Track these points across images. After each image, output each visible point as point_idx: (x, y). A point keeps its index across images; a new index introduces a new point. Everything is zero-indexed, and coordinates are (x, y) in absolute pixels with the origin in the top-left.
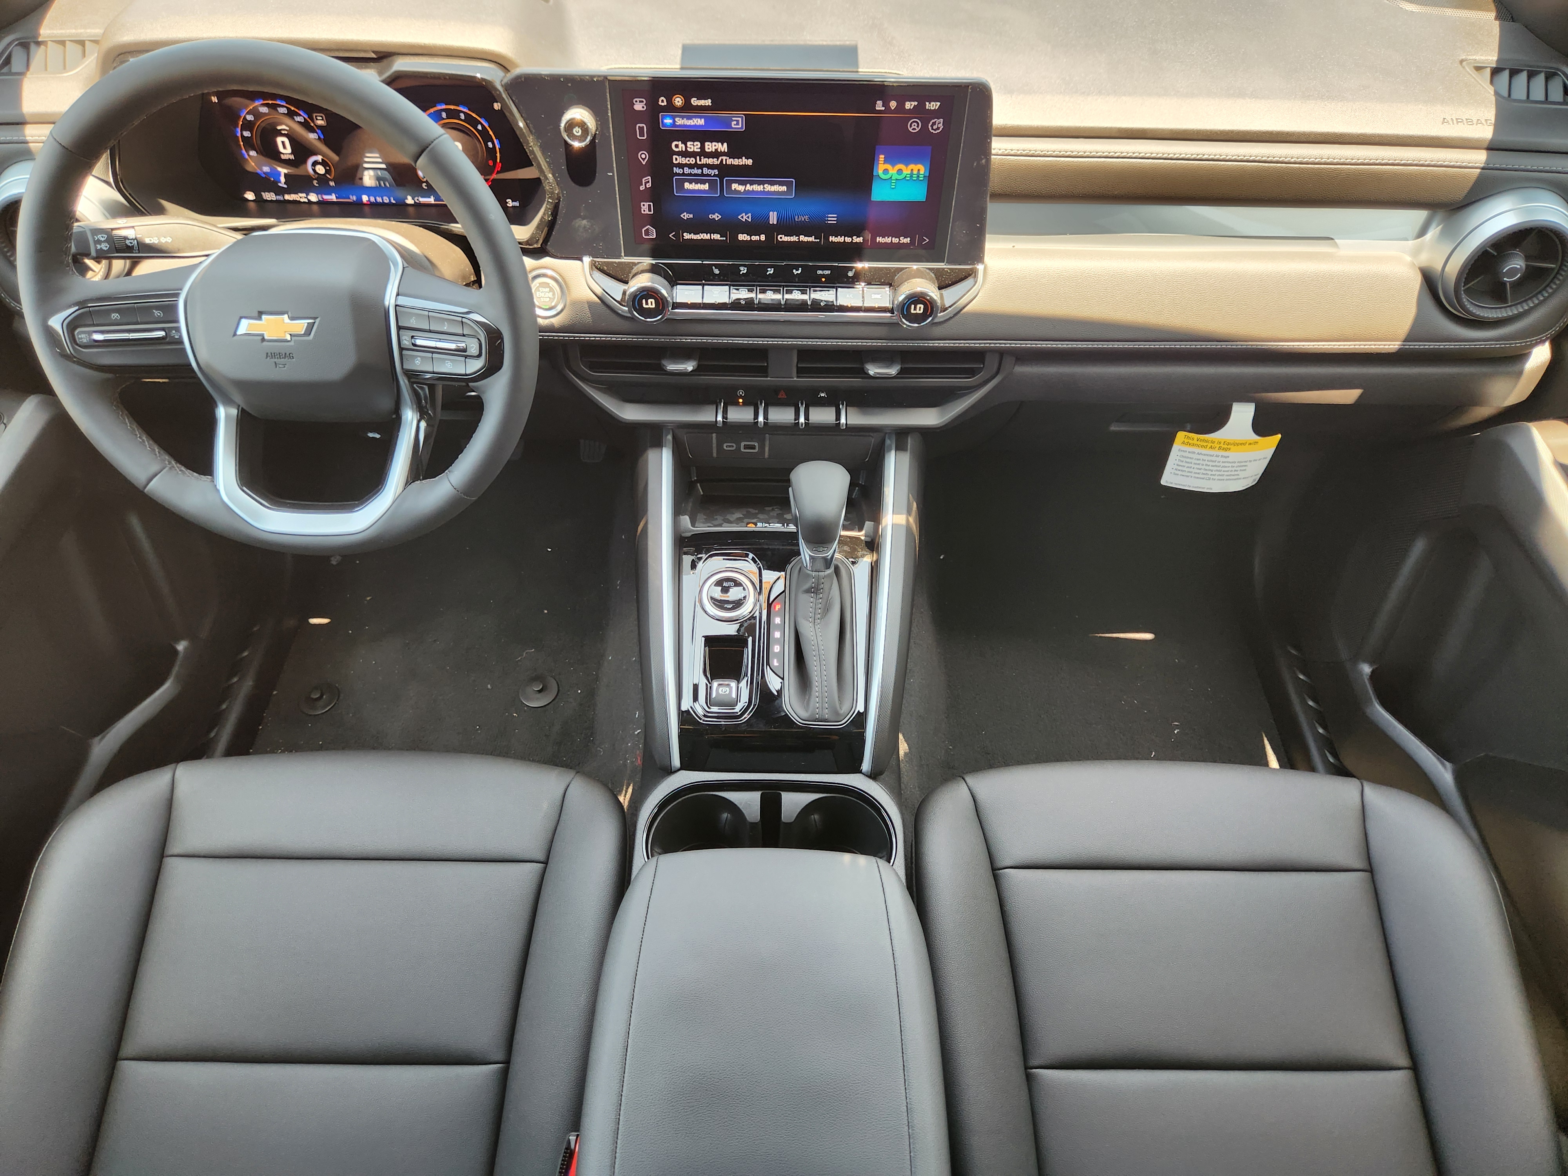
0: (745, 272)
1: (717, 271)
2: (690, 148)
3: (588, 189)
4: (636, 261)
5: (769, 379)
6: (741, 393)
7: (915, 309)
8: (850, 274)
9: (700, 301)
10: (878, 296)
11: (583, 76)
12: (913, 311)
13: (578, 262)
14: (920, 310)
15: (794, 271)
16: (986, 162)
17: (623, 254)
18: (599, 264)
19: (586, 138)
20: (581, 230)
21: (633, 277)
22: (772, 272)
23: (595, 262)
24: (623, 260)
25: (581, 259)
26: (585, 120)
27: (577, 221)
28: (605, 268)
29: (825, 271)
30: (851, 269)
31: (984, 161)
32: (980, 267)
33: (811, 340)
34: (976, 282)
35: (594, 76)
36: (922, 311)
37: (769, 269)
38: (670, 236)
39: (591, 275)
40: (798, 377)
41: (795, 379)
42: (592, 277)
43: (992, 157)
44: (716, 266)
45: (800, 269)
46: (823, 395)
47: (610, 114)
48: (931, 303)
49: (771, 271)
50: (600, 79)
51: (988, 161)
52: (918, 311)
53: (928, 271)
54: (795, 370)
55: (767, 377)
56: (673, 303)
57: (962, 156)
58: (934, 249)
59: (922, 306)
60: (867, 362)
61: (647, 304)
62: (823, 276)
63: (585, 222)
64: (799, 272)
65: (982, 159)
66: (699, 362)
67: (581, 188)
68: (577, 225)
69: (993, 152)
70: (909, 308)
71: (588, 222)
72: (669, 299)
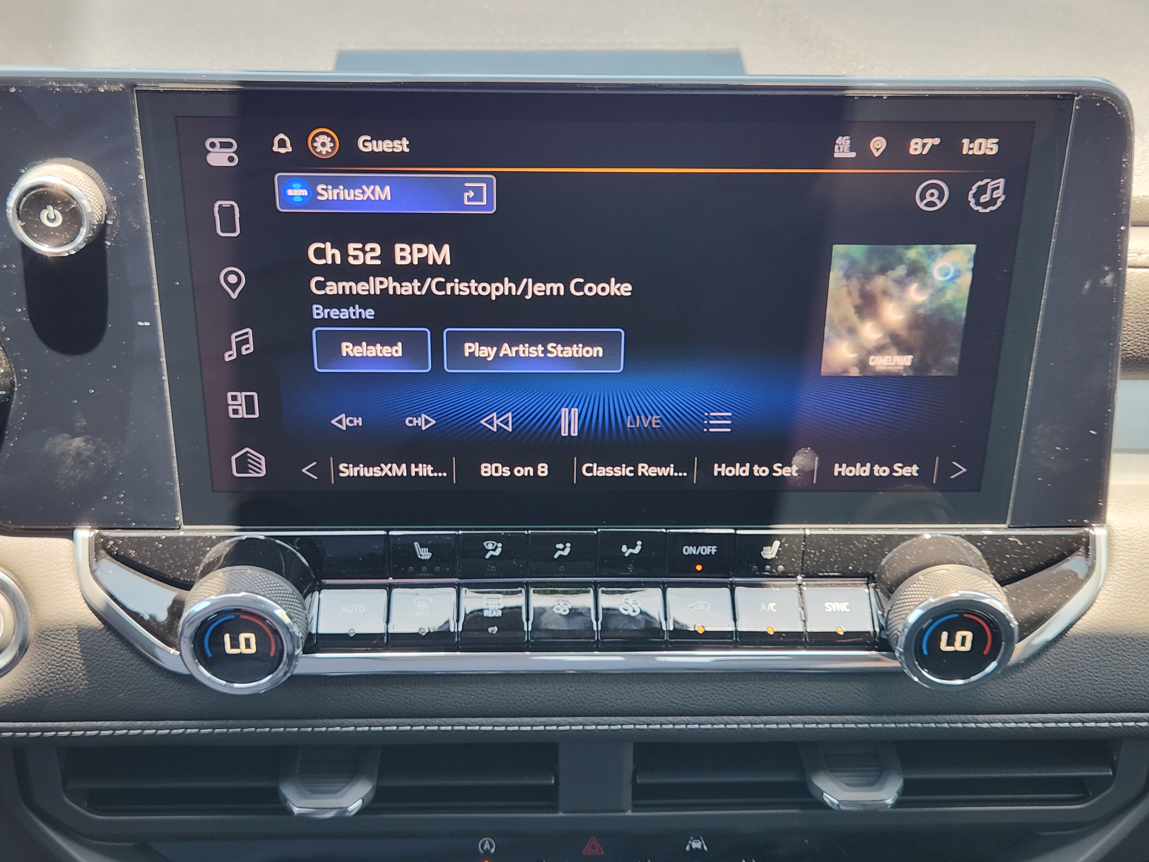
0: (497, 553)
1: (425, 554)
2: (356, 257)
3: (87, 360)
4: (214, 535)
5: (561, 814)
6: (487, 846)
7: (951, 642)
8: (770, 553)
9: (380, 629)
10: (843, 607)
11: (72, 80)
12: (944, 646)
13: (61, 543)
14: (963, 644)
15: (624, 548)
16: (1114, 280)
17: (179, 518)
18: (116, 544)
19: (77, 233)
20: (69, 462)
21: (204, 574)
22: (566, 552)
23: (107, 539)
24: (182, 534)
25: (69, 534)
26: (73, 189)
27: (59, 440)
28: (132, 553)
29: (700, 548)
30: (768, 540)
31: (1109, 279)
32: (1098, 532)
33: (670, 719)
34: (1091, 568)
35: (100, 82)
36: (968, 647)
37: (560, 546)
38: (304, 470)
39: (93, 572)
40: (635, 808)
41: (629, 813)
42: (96, 579)
43: (1129, 271)
44: (424, 541)
45: (639, 543)
46: (697, 845)
47: (142, 177)
48: (990, 623)
49: (564, 550)
50: (113, 88)
51: (1120, 279)
52: (958, 647)
53: (967, 544)
54: (627, 792)
55: (555, 809)
56: (310, 635)
57: (1052, 269)
58: (979, 490)
59: (969, 635)
60: (817, 769)
61: (235, 644)
62: (699, 558)
63: (78, 442)
64: (637, 550)
65: (1105, 274)
66: (378, 781)
67: (68, 359)
68: (58, 451)
69: (1131, 257)
70: (935, 639)
71: (87, 441)
72: (296, 630)
